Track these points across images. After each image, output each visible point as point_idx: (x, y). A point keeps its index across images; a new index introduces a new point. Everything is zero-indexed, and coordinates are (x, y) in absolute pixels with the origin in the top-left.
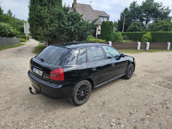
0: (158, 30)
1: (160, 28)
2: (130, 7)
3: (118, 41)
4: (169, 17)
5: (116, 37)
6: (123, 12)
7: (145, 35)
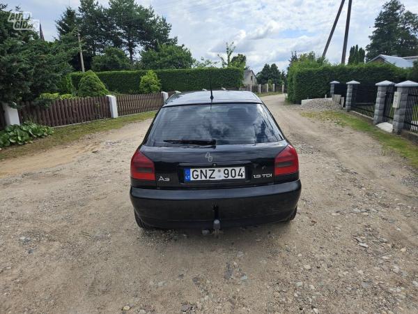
0: (168, 67)
1: (171, 63)
2: (82, 10)
3: (98, 95)
4: (171, 40)
5: (90, 85)
6: (63, 20)
7: (144, 78)
